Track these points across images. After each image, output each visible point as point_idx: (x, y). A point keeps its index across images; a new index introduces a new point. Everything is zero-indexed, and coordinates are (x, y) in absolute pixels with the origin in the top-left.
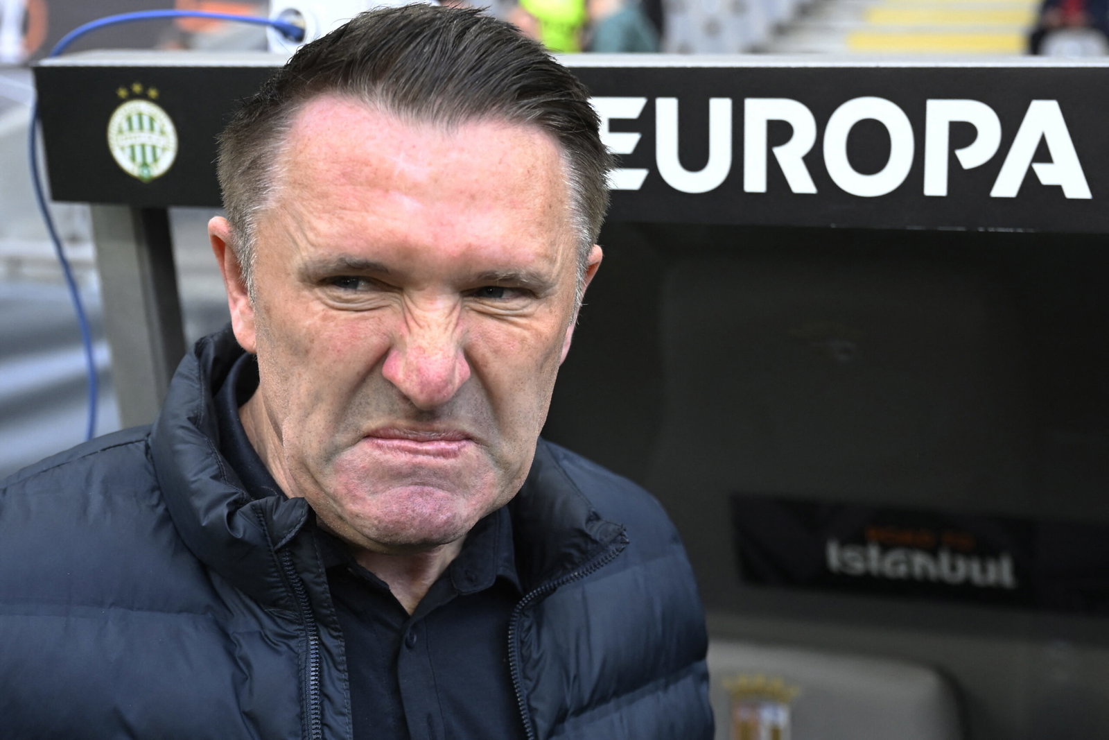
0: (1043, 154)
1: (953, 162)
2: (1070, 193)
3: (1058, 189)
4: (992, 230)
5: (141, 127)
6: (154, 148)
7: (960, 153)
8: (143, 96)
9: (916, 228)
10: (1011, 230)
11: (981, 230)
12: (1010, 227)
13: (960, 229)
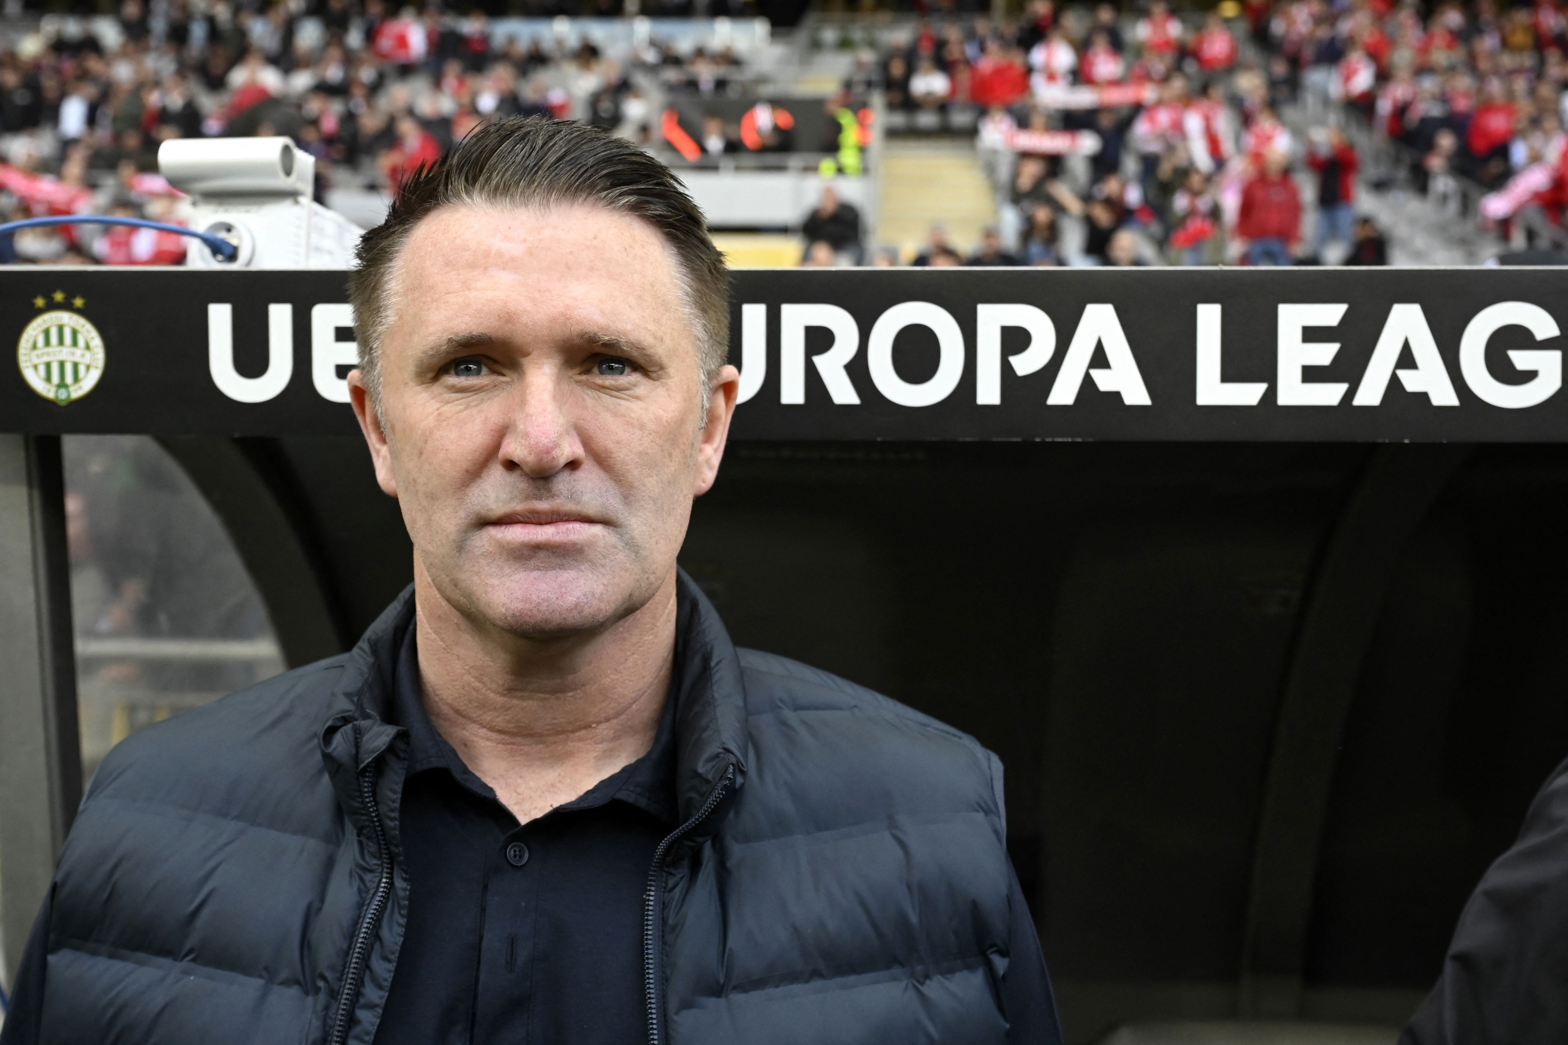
0: (1100, 359)
1: (1007, 369)
2: (1130, 399)
3: (1116, 396)
4: (1049, 440)
5: (61, 342)
6: (76, 366)
7: (1014, 360)
8: (67, 306)
9: (968, 439)
10: (1070, 440)
11: (1038, 440)
12: (1067, 436)
13: (1015, 439)
